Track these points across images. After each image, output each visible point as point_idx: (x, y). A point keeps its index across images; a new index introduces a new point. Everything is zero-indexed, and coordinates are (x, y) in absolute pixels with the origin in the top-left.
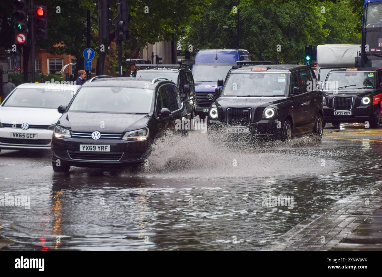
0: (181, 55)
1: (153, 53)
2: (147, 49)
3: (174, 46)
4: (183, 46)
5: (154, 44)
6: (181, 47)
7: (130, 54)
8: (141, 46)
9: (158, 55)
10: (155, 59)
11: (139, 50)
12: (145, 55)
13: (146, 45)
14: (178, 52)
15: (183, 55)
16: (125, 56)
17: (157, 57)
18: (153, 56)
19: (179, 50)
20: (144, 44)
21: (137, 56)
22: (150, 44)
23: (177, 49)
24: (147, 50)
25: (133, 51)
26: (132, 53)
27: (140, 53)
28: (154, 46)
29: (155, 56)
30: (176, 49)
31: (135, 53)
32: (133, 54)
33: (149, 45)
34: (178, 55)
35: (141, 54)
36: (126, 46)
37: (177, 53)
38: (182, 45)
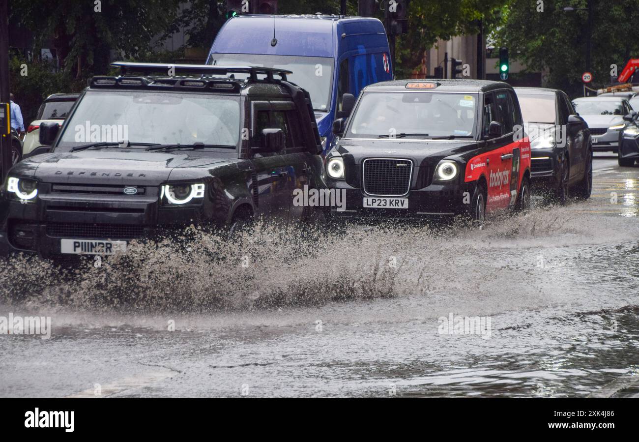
0: (493, 57)
1: (446, 54)
2: (437, 48)
3: (481, 42)
4: (497, 42)
5: (448, 39)
6: (494, 44)
7: (409, 56)
8: (427, 43)
9: (455, 57)
10: (449, 64)
11: (423, 49)
12: (434, 57)
13: (436, 41)
14: (489, 52)
15: (496, 57)
16: (401, 59)
17: (453, 60)
18: (446, 60)
19: (489, 49)
20: (432, 40)
21: (421, 59)
22: (442, 40)
23: (487, 48)
24: (436, 50)
25: (413, 52)
26: (412, 54)
27: (425, 54)
28: (449, 43)
29: (451, 60)
30: (485, 46)
31: (418, 54)
32: (413, 57)
33: (440, 41)
34: (489, 56)
35: (427, 57)
36: (402, 45)
37: (487, 54)
38: (495, 39)
